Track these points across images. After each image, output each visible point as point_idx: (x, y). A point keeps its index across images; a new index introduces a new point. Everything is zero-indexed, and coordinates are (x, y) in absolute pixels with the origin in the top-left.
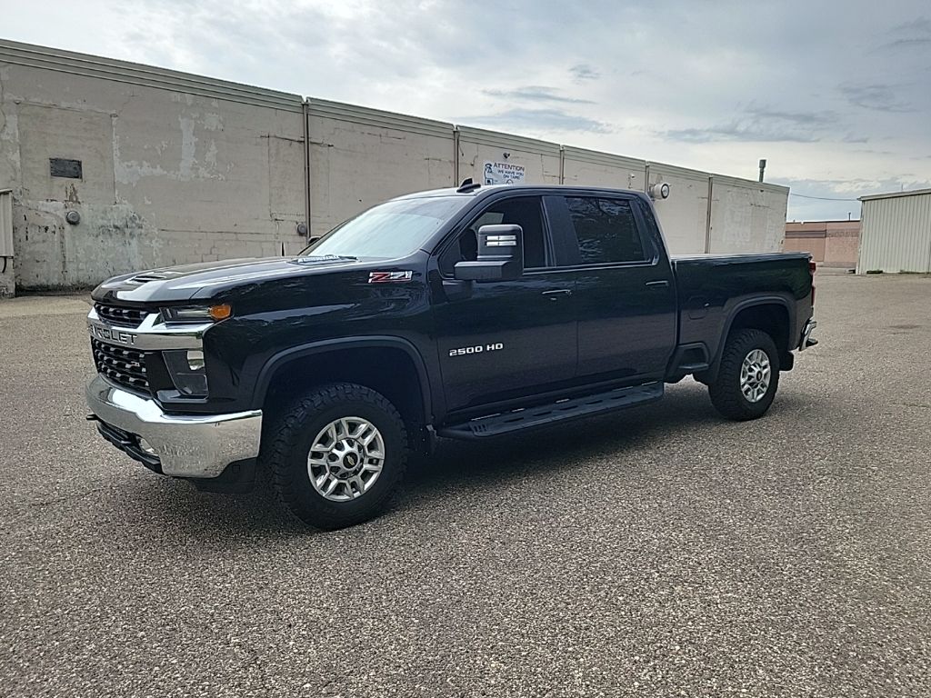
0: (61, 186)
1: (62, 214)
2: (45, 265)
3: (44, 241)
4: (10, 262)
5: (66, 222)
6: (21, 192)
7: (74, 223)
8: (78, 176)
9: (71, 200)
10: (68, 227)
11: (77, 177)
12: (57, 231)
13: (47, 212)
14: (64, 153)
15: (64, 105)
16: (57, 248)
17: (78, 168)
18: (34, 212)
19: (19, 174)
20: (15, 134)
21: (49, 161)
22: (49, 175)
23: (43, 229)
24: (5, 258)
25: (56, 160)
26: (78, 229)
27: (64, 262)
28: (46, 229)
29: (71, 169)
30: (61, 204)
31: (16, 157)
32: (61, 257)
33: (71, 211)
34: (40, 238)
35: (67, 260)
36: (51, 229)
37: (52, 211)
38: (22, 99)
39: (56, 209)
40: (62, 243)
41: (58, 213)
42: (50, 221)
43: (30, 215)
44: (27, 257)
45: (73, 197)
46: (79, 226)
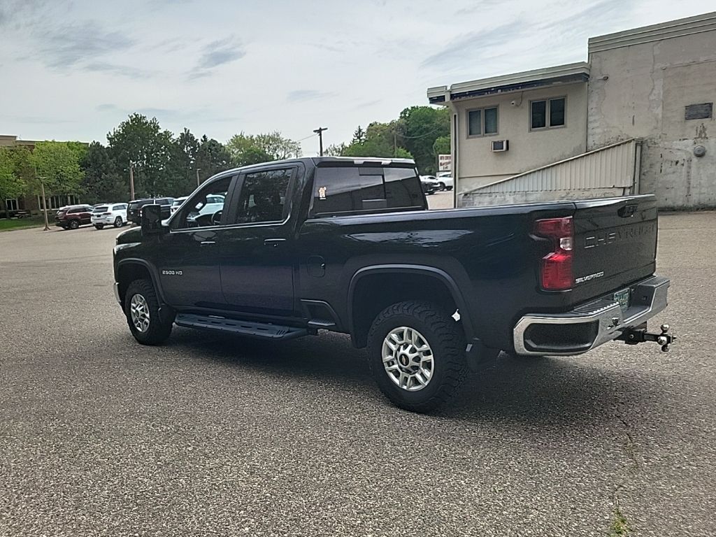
0: (693, 127)
1: (690, 149)
2: (673, 191)
3: (674, 172)
4: (628, 191)
5: (693, 156)
6: (660, 137)
7: (701, 155)
8: (708, 115)
9: (700, 136)
10: (695, 160)
11: (707, 117)
12: (686, 164)
13: (679, 150)
14: (697, 99)
15: (702, 59)
16: (684, 178)
17: (709, 108)
18: (668, 150)
19: (660, 124)
20: (659, 93)
21: (684, 108)
22: (684, 120)
23: (675, 163)
24: (624, 188)
25: (691, 106)
26: (703, 160)
27: (689, 188)
28: (677, 163)
29: (703, 111)
30: (691, 142)
31: (659, 111)
32: (686, 184)
33: (698, 146)
34: (671, 170)
35: (691, 186)
36: (681, 162)
37: (683, 148)
38: (668, 65)
39: (687, 146)
40: (688, 172)
41: (688, 149)
42: (680, 156)
43: (666, 153)
44: (660, 185)
45: (702, 134)
46: (704, 158)
